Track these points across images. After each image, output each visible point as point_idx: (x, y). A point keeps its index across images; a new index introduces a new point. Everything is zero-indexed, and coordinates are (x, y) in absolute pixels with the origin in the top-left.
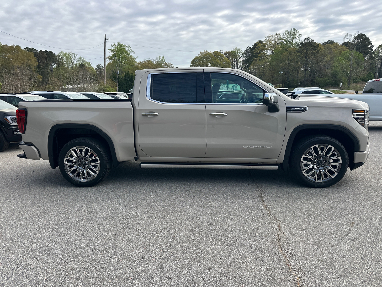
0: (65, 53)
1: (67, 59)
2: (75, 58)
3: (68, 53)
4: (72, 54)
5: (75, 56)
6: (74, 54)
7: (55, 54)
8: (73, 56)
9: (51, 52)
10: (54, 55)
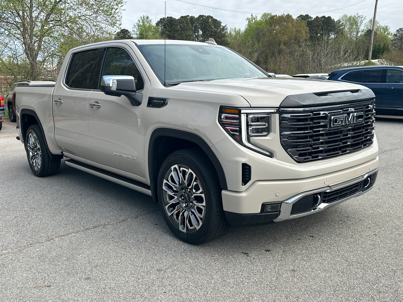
0: (349, 16)
1: (351, 24)
2: (361, 22)
3: (353, 15)
4: (359, 17)
5: (363, 18)
6: (361, 16)
7: (334, 19)
8: (359, 19)
9: (329, 18)
10: (333, 21)
